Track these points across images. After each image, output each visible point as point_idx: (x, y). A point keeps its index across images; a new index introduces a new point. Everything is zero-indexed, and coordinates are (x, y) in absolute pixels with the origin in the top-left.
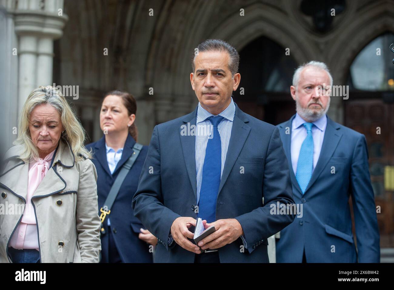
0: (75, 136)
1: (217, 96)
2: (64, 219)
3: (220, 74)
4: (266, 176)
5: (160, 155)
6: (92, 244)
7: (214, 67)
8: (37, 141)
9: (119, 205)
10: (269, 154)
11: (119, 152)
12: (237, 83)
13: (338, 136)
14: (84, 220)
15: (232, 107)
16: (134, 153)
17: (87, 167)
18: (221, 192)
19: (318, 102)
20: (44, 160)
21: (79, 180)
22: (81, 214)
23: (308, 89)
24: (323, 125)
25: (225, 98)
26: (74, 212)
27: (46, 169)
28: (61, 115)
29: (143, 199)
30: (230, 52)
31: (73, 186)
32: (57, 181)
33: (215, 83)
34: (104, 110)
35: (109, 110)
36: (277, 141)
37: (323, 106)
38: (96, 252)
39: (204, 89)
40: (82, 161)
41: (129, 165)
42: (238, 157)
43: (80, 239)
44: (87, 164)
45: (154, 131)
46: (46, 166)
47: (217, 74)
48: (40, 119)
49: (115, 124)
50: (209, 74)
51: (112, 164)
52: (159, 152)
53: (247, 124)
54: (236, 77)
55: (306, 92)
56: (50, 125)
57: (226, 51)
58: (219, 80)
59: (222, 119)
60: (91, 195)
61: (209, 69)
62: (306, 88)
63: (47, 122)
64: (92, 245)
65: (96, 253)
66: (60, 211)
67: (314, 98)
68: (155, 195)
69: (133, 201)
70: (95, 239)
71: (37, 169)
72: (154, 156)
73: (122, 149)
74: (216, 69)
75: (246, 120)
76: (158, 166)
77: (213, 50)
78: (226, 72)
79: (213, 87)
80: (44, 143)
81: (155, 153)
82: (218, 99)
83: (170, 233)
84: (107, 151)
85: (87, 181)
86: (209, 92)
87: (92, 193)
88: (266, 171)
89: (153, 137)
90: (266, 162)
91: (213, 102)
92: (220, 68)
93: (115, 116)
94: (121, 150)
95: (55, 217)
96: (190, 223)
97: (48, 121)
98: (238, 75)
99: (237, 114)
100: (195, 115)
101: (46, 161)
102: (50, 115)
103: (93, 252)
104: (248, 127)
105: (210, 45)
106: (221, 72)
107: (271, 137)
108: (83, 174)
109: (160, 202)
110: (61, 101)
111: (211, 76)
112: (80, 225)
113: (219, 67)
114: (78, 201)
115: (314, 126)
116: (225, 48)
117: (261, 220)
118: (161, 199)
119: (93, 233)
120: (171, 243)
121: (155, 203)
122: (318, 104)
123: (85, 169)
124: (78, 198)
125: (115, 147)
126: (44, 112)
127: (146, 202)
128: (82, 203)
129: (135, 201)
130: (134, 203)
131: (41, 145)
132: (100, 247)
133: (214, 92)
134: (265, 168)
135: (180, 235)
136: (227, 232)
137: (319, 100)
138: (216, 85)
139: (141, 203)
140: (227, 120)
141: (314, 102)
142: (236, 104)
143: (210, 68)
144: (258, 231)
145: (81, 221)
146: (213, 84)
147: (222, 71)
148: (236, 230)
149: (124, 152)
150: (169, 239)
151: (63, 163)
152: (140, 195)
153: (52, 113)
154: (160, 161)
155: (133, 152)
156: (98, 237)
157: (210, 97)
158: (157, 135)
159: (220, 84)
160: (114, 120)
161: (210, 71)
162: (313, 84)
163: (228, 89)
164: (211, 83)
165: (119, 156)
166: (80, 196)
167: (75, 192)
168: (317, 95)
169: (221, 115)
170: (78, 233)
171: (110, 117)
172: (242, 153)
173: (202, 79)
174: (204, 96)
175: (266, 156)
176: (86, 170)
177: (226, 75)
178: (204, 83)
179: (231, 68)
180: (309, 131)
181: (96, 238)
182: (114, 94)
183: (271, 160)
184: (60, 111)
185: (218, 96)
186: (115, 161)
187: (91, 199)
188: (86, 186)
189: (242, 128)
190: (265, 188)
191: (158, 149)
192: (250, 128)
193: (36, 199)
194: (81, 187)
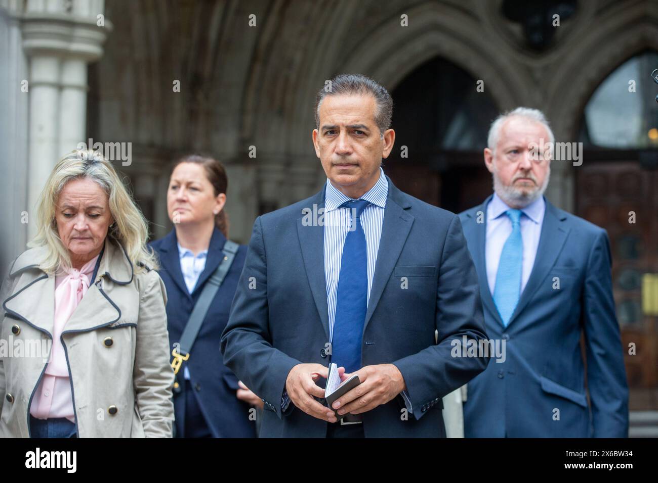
0: (131, 231)
1: (356, 169)
2: (117, 369)
3: (360, 132)
4: (441, 296)
5: (266, 265)
6: (162, 410)
7: (350, 121)
8: (69, 239)
9: (203, 345)
10: (445, 260)
11: (200, 257)
12: (389, 146)
13: (563, 232)
14: (148, 371)
15: (383, 183)
16: (226, 258)
17: (151, 285)
19: (528, 176)
20: (81, 271)
21: (140, 306)
22: (143, 361)
23: (512, 154)
24: (538, 212)
25: (370, 172)
26: (132, 357)
27: (85, 287)
28: (108, 197)
29: (238, 336)
30: (376, 94)
31: (130, 316)
32: (103, 307)
33: (352, 147)
34: (174, 188)
35: (183, 187)
36: (457, 238)
37: (538, 181)
38: (168, 424)
39: (335, 158)
40: (143, 274)
41: (218, 279)
42: (396, 265)
43: (141, 402)
44: (152, 279)
45: (256, 226)
46: (83, 282)
47: (356, 133)
48: (74, 202)
49: (194, 211)
50: (343, 134)
51: (189, 277)
52: (264, 261)
53: (409, 211)
54: (387, 135)
55: (509, 159)
56: (90, 213)
57: (371, 94)
58: (360, 142)
59: (367, 205)
60: (158, 330)
61: (343, 125)
62: (510, 152)
63: (85, 208)
64: (162, 413)
65: (168, 427)
66: (109, 356)
67: (522, 169)
68: (259, 331)
69: (222, 341)
70: (166, 402)
71: (69, 286)
72: (256, 268)
73: (206, 251)
74: (354, 124)
75: (407, 206)
76: (263, 284)
77: (348, 94)
78: (371, 129)
79: (348, 154)
80: (81, 243)
81: (258, 262)
82: (358, 173)
83: (285, 390)
84: (181, 255)
85: (152, 307)
86: (343, 162)
87: (160, 327)
88: (441, 289)
89: (254, 235)
90: (440, 273)
91: (349, 178)
92: (359, 123)
93: (193, 197)
94: (204, 254)
95: (101, 368)
96: (317, 374)
97: (87, 206)
98: (391, 132)
99: (390, 195)
100: (322, 200)
101: (84, 273)
102: (90, 196)
103: (163, 425)
104: (410, 217)
105: (343, 85)
106: (363, 130)
107: (447, 232)
108: (145, 296)
109: (266, 342)
110: (108, 174)
111: (346, 135)
112: (140, 379)
113: (358, 121)
114: (137, 339)
115: (523, 216)
116: (369, 88)
117: (434, 365)
118: (268, 337)
119: (163, 393)
120: (286, 408)
121: (259, 343)
122: (530, 179)
123: (149, 287)
124: (137, 334)
125: (194, 248)
126: (81, 192)
127: (244, 341)
128: (145, 343)
129: (226, 339)
130: (224, 344)
131: (75, 246)
132: (173, 415)
133: (351, 162)
134: (439, 283)
135: (302, 393)
136: (379, 384)
137: (531, 172)
138: (354, 150)
139: (236, 343)
140: (374, 206)
141: (522, 176)
142: (390, 179)
143: (344, 122)
144: (429, 382)
145: (142, 373)
146: (349, 149)
147: (364, 127)
148: (393, 381)
149: (209, 256)
150: (282, 401)
151: (114, 277)
152: (234, 331)
153: (93, 192)
154: (267, 275)
155: (224, 256)
156: (169, 399)
157: (344, 170)
158: (261, 233)
159: (360, 150)
160: (191, 204)
161: (344, 128)
162: (520, 145)
163: (374, 156)
164: (346, 147)
165: (201, 264)
166: (141, 331)
167: (133, 326)
168: (527, 165)
169: (366, 197)
170: (137, 391)
171: (185, 198)
172: (400, 260)
173: (332, 141)
174: (335, 169)
175: (441, 263)
176: (150, 289)
177: (369, 134)
178: (335, 148)
179: (379, 123)
180: (516, 224)
181: (167, 401)
182: (191, 161)
183: (449, 269)
184: (108, 191)
185: (358, 168)
186: (195, 272)
187: (159, 337)
188: (151, 315)
189: (400, 218)
190: (440, 316)
191: (263, 256)
192: (413, 217)
193: (68, 336)
194: (142, 317)
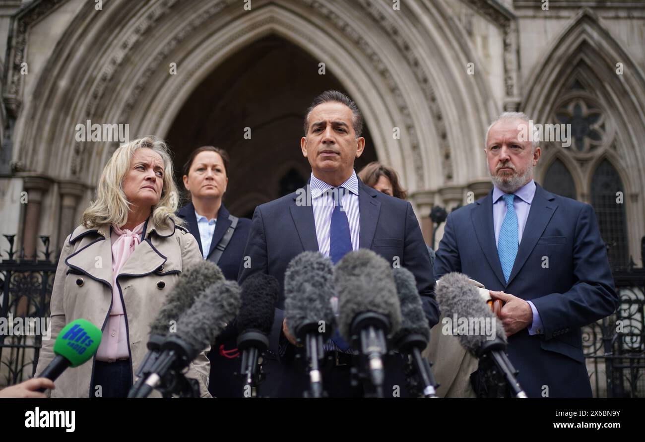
3: (341, 129)
8: (139, 188)
10: (408, 234)
12: (360, 150)
13: (551, 209)
17: (189, 243)
20: (133, 231)
21: (182, 258)
35: (209, 169)
37: (517, 169)
39: (321, 147)
42: (374, 238)
44: (189, 239)
46: (135, 239)
47: (338, 130)
48: (148, 160)
50: (328, 129)
52: (264, 238)
53: (375, 198)
54: (359, 141)
62: (493, 148)
71: (124, 242)
74: (337, 121)
75: (373, 195)
78: (349, 128)
79: (333, 143)
82: (339, 160)
86: (328, 150)
90: (405, 244)
91: (332, 163)
93: (217, 177)
98: (362, 140)
101: (136, 233)
104: (378, 202)
106: (343, 127)
107: (406, 213)
108: (185, 251)
115: (517, 199)
123: (187, 244)
133: (334, 150)
140: (351, 193)
143: (330, 120)
157: (327, 157)
158: (260, 217)
161: (330, 124)
169: (344, 186)
173: (319, 135)
174: (319, 157)
175: (405, 237)
176: (189, 245)
177: (347, 131)
178: (322, 139)
183: (411, 242)
185: (339, 156)
189: (370, 203)
192: (380, 203)
193: (123, 278)
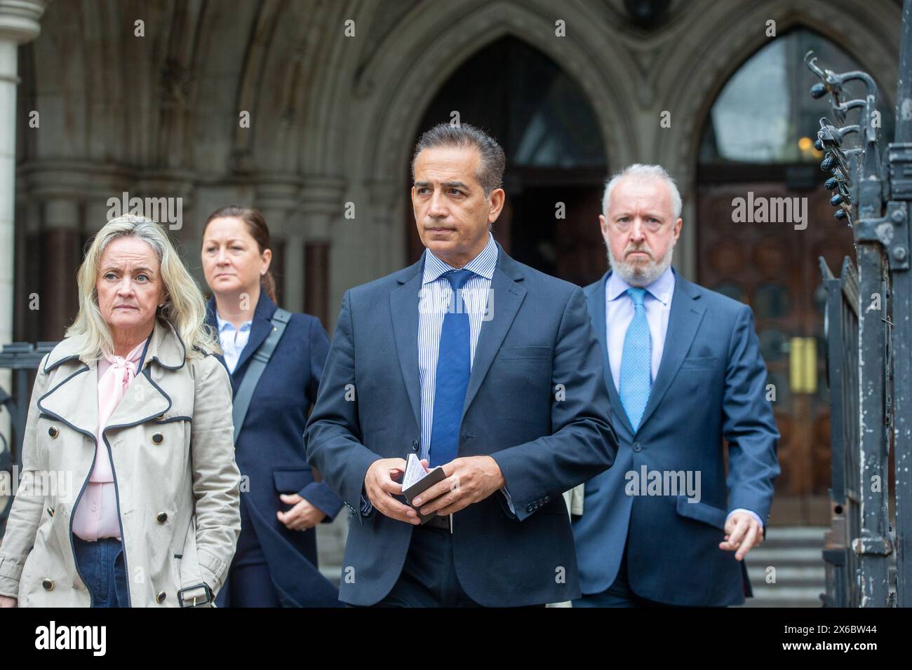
1: (454, 235)
2: (167, 469)
3: (457, 192)
6: (220, 518)
7: (445, 178)
8: (111, 308)
10: (561, 339)
12: (497, 208)
13: (697, 314)
14: (205, 473)
15: (490, 251)
17: (209, 372)
18: (467, 412)
20: (127, 358)
21: (195, 396)
22: (200, 460)
23: (622, 222)
25: (470, 237)
26: (184, 457)
27: (131, 376)
29: (321, 430)
30: (481, 148)
31: (183, 407)
32: (152, 397)
33: (447, 209)
34: (211, 249)
35: (223, 249)
36: (578, 313)
37: (654, 254)
39: (428, 220)
40: (199, 360)
42: (501, 347)
43: (199, 509)
44: (210, 366)
45: (344, 301)
46: (130, 371)
48: (119, 263)
50: (437, 192)
53: (521, 283)
54: (496, 194)
55: (619, 229)
57: (474, 147)
58: (458, 204)
59: (471, 276)
60: (217, 425)
61: (437, 183)
62: (619, 220)
63: (132, 270)
64: (220, 521)
66: (160, 454)
67: (632, 240)
68: (344, 423)
70: (225, 508)
72: (342, 349)
73: (250, 322)
74: (450, 181)
75: (519, 277)
77: (446, 146)
78: (471, 189)
79: (443, 217)
80: (125, 312)
81: (345, 343)
82: (455, 238)
83: (364, 490)
84: (220, 328)
85: (209, 398)
86: (437, 226)
87: (220, 421)
88: (556, 373)
90: (555, 355)
91: (444, 244)
92: (458, 181)
94: (249, 325)
95: (149, 467)
96: (398, 469)
97: (135, 268)
98: (499, 192)
99: (500, 265)
100: (420, 269)
101: (130, 361)
102: (138, 256)
104: (522, 290)
105: (441, 136)
106: (461, 189)
107: (565, 307)
108: (201, 384)
111: (441, 195)
112: (197, 483)
113: (456, 178)
114: (192, 436)
115: (648, 295)
116: (472, 140)
117: (540, 457)
119: (223, 497)
120: (369, 511)
121: (341, 437)
123: (206, 374)
124: (193, 430)
126: (128, 251)
128: (201, 441)
131: (119, 317)
132: (239, 524)
133: (446, 226)
134: (554, 366)
135: (379, 491)
136: (468, 479)
138: (450, 213)
139: (317, 438)
140: (480, 277)
142: (501, 246)
143: (439, 179)
145: (200, 475)
146: (443, 212)
147: (462, 185)
148: (487, 476)
150: (363, 503)
151: (164, 361)
155: (273, 326)
156: (232, 505)
157: (439, 235)
158: (348, 308)
159: (457, 212)
161: (439, 186)
162: (630, 212)
163: (476, 220)
164: (440, 208)
166: (196, 426)
167: (186, 419)
169: (468, 267)
170: (195, 498)
171: (227, 262)
172: (507, 340)
173: (425, 201)
174: (428, 233)
175: (556, 343)
176: (207, 376)
177: (469, 194)
178: (428, 209)
179: (484, 181)
180: (639, 306)
181: (227, 507)
183: (566, 349)
185: (455, 233)
187: (218, 432)
188: (206, 407)
189: (510, 291)
192: (525, 290)
193: (113, 432)
194: (197, 409)
